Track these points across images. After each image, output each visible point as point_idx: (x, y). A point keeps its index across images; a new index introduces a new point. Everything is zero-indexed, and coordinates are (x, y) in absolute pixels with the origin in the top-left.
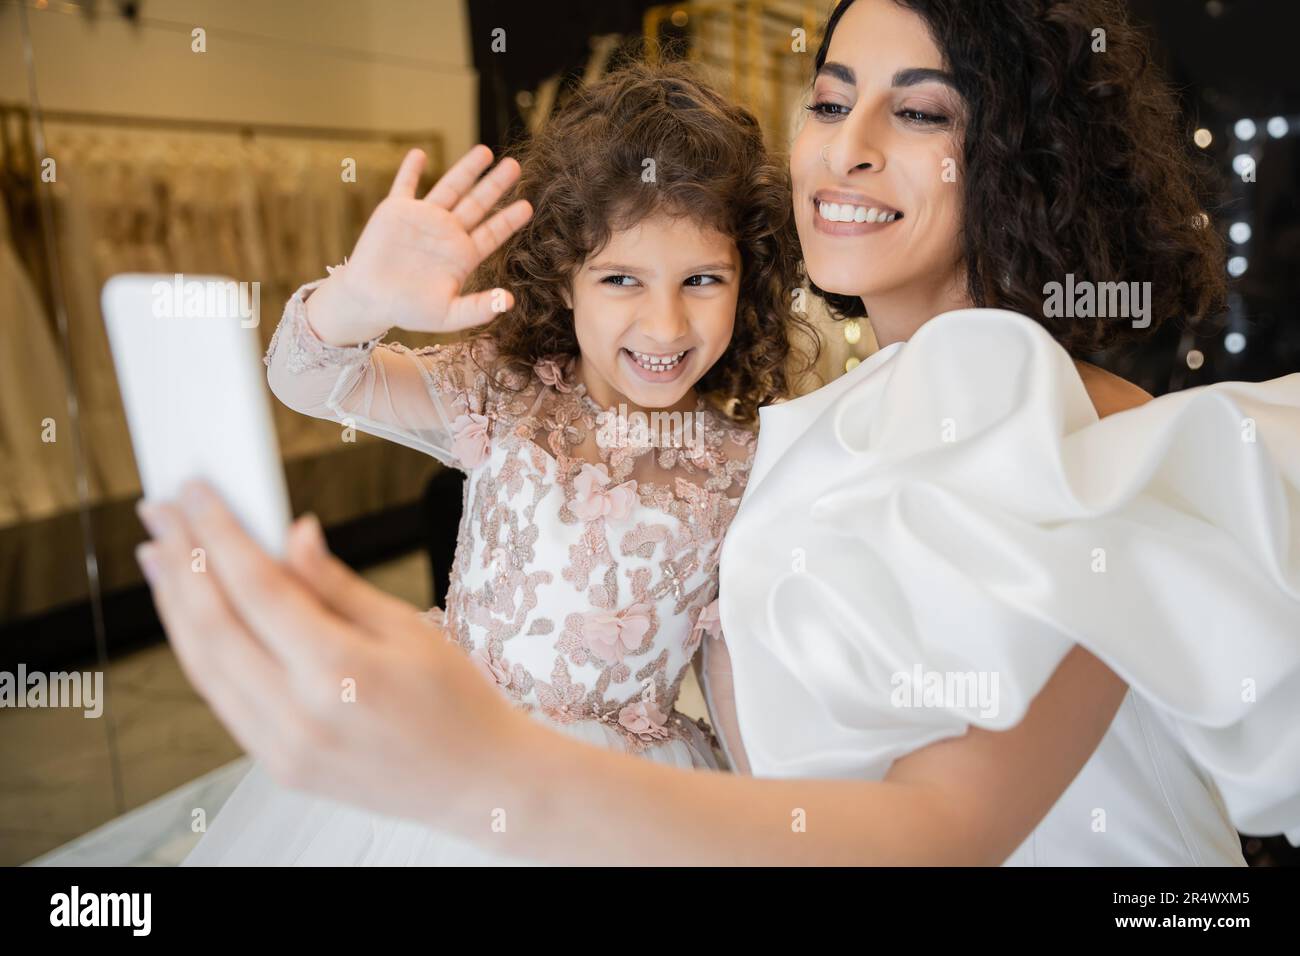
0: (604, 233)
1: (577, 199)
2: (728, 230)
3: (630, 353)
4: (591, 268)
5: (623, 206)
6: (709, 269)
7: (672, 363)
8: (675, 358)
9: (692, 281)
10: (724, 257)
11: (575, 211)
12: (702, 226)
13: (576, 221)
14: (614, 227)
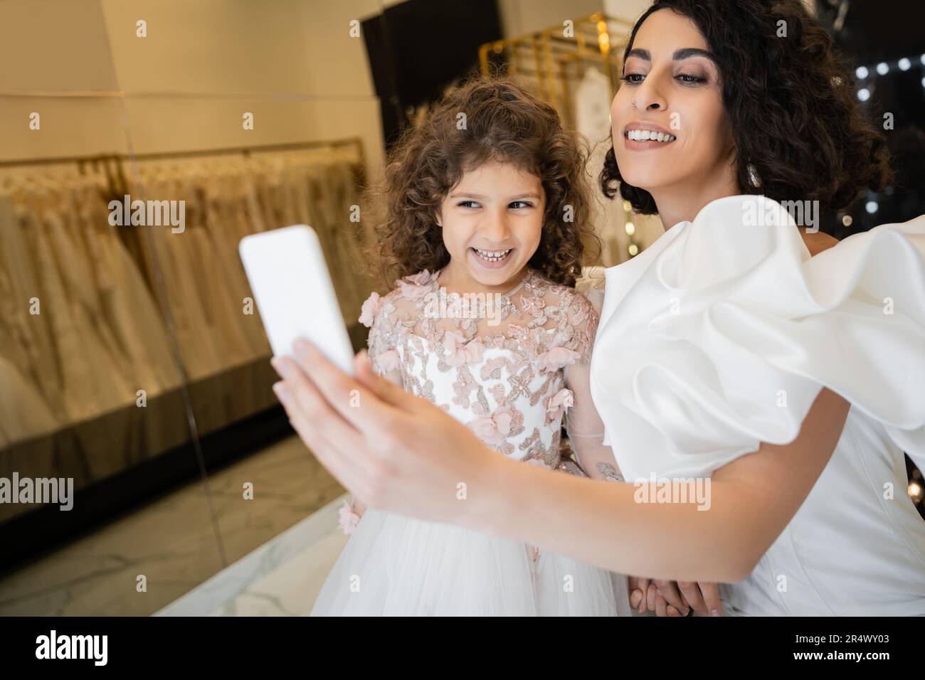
0: (459, 174)
1: (444, 153)
2: (535, 173)
3: (475, 251)
4: (452, 197)
5: (470, 157)
6: (524, 197)
7: (501, 256)
8: (503, 253)
9: (514, 205)
10: (534, 190)
11: (442, 160)
12: (519, 169)
13: (443, 167)
14: (465, 170)
